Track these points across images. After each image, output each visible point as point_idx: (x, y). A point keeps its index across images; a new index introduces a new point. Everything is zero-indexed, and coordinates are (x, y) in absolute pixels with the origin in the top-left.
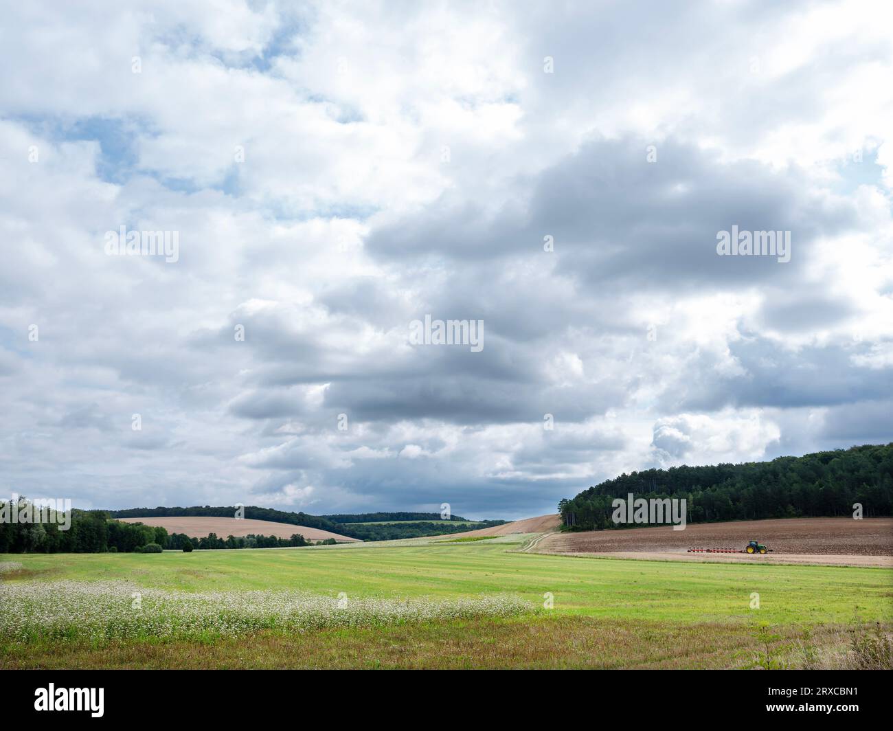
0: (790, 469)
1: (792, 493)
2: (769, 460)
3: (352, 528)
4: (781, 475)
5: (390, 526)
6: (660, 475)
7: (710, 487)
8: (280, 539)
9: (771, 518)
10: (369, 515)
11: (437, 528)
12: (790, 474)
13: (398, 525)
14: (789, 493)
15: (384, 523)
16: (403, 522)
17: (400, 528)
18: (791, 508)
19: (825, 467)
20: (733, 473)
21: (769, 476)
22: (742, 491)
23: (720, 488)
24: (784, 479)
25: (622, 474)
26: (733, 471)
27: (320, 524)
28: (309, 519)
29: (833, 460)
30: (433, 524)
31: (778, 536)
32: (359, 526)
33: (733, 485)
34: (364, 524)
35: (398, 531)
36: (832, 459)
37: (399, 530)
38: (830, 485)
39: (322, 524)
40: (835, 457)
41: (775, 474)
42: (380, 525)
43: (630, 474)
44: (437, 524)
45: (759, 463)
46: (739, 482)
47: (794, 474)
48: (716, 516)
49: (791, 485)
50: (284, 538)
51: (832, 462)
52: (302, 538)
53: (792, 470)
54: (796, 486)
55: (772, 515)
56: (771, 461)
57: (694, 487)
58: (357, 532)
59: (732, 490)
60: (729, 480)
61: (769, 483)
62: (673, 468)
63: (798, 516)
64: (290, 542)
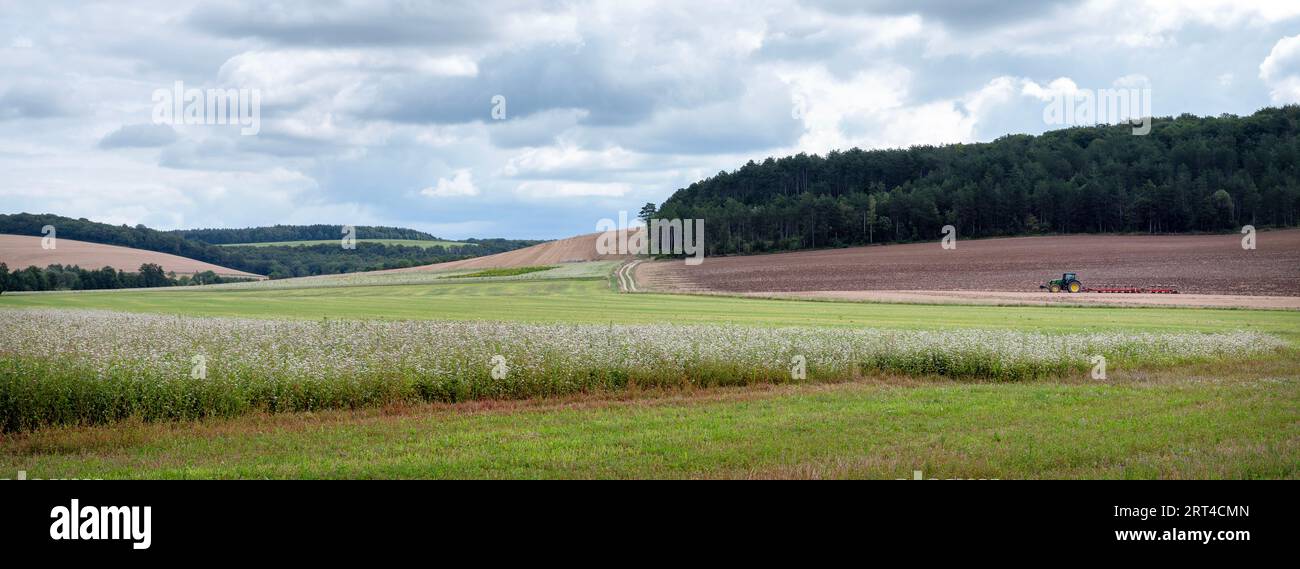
0: (1028, 156)
1: (1034, 195)
2: (989, 140)
3: (234, 253)
4: (1016, 166)
5: (305, 250)
6: (815, 164)
7: (901, 186)
8: (121, 274)
9: (1001, 235)
10: (260, 230)
11: (393, 253)
12: (1030, 164)
13: (321, 246)
14: (1030, 196)
15: (293, 244)
16: (327, 242)
17: (324, 253)
18: (1032, 219)
19: (1085, 154)
20: (937, 162)
21: (998, 167)
22: (955, 193)
23: (917, 186)
24: (1020, 173)
25: (748, 161)
26: (935, 158)
27: (178, 245)
28: (157, 237)
29: (1094, 141)
30: (383, 246)
31: (1022, 265)
32: (249, 249)
33: (940, 183)
34: (258, 245)
35: (319, 259)
36: (1093, 139)
37: (321, 257)
38: (1096, 183)
39: (181, 246)
40: (1097, 136)
41: (1006, 165)
42: (287, 248)
43: (762, 162)
44: (392, 246)
45: (971, 146)
46: (949, 178)
47: (1038, 165)
48: (911, 234)
49: (1033, 182)
50: (127, 271)
51: (1093, 145)
52: (160, 271)
53: (1033, 158)
54: (1043, 185)
55: (1001, 231)
56: (992, 141)
57: (872, 185)
58: (246, 261)
59: (938, 189)
60: (931, 175)
61: (997, 179)
62: (836, 153)
63: (1043, 232)
64: (139, 278)
